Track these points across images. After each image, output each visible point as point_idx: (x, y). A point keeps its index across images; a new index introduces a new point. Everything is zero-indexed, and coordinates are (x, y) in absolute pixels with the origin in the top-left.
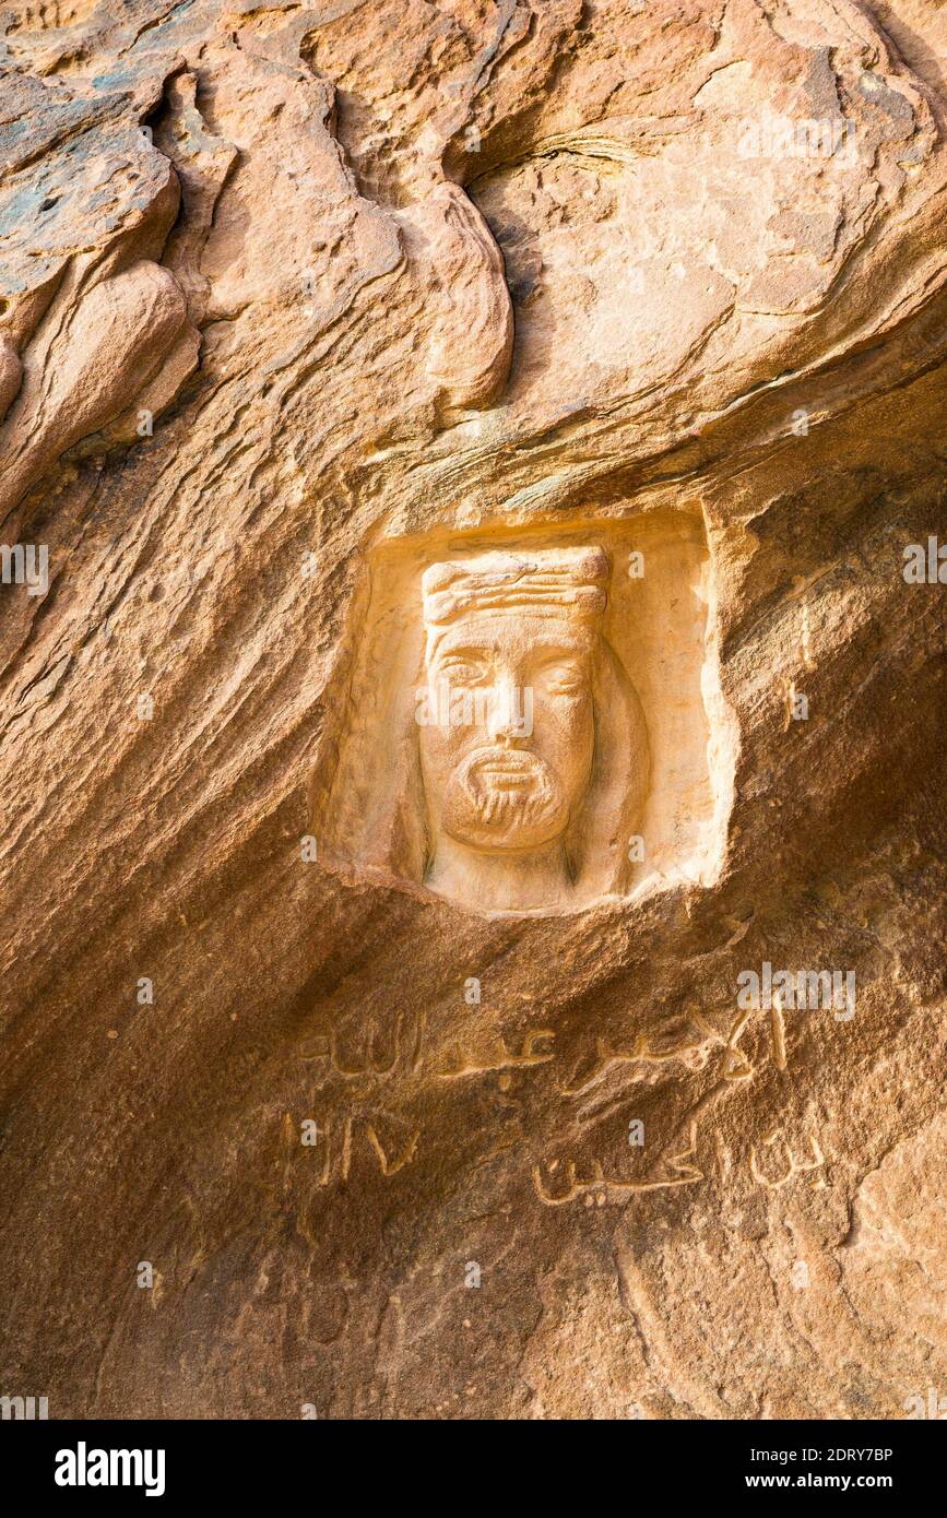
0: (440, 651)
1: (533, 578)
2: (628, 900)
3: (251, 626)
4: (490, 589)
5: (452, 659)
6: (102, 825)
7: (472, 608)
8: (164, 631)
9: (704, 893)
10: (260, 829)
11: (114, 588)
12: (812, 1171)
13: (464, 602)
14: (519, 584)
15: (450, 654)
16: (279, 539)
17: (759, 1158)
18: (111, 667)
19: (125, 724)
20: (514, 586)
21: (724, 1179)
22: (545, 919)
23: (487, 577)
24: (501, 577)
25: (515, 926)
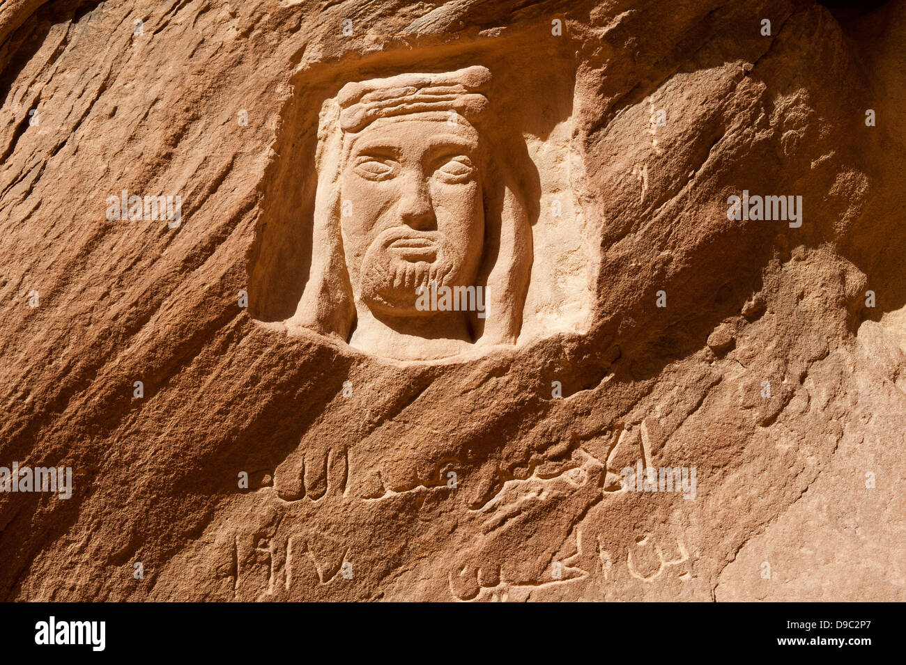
0: (354, 152)
1: (428, 90)
2: (516, 348)
3: (196, 135)
4: (394, 100)
5: (364, 158)
6: (71, 296)
7: (379, 117)
8: (121, 141)
9: (580, 339)
10: (206, 297)
11: (80, 109)
12: (680, 565)
13: (372, 111)
14: (418, 95)
15: (362, 153)
16: (217, 68)
17: (634, 557)
18: (76, 170)
19: (89, 215)
20: (412, 97)
21: (606, 576)
22: (448, 366)
23: (391, 91)
24: (402, 90)
25: (424, 373)
